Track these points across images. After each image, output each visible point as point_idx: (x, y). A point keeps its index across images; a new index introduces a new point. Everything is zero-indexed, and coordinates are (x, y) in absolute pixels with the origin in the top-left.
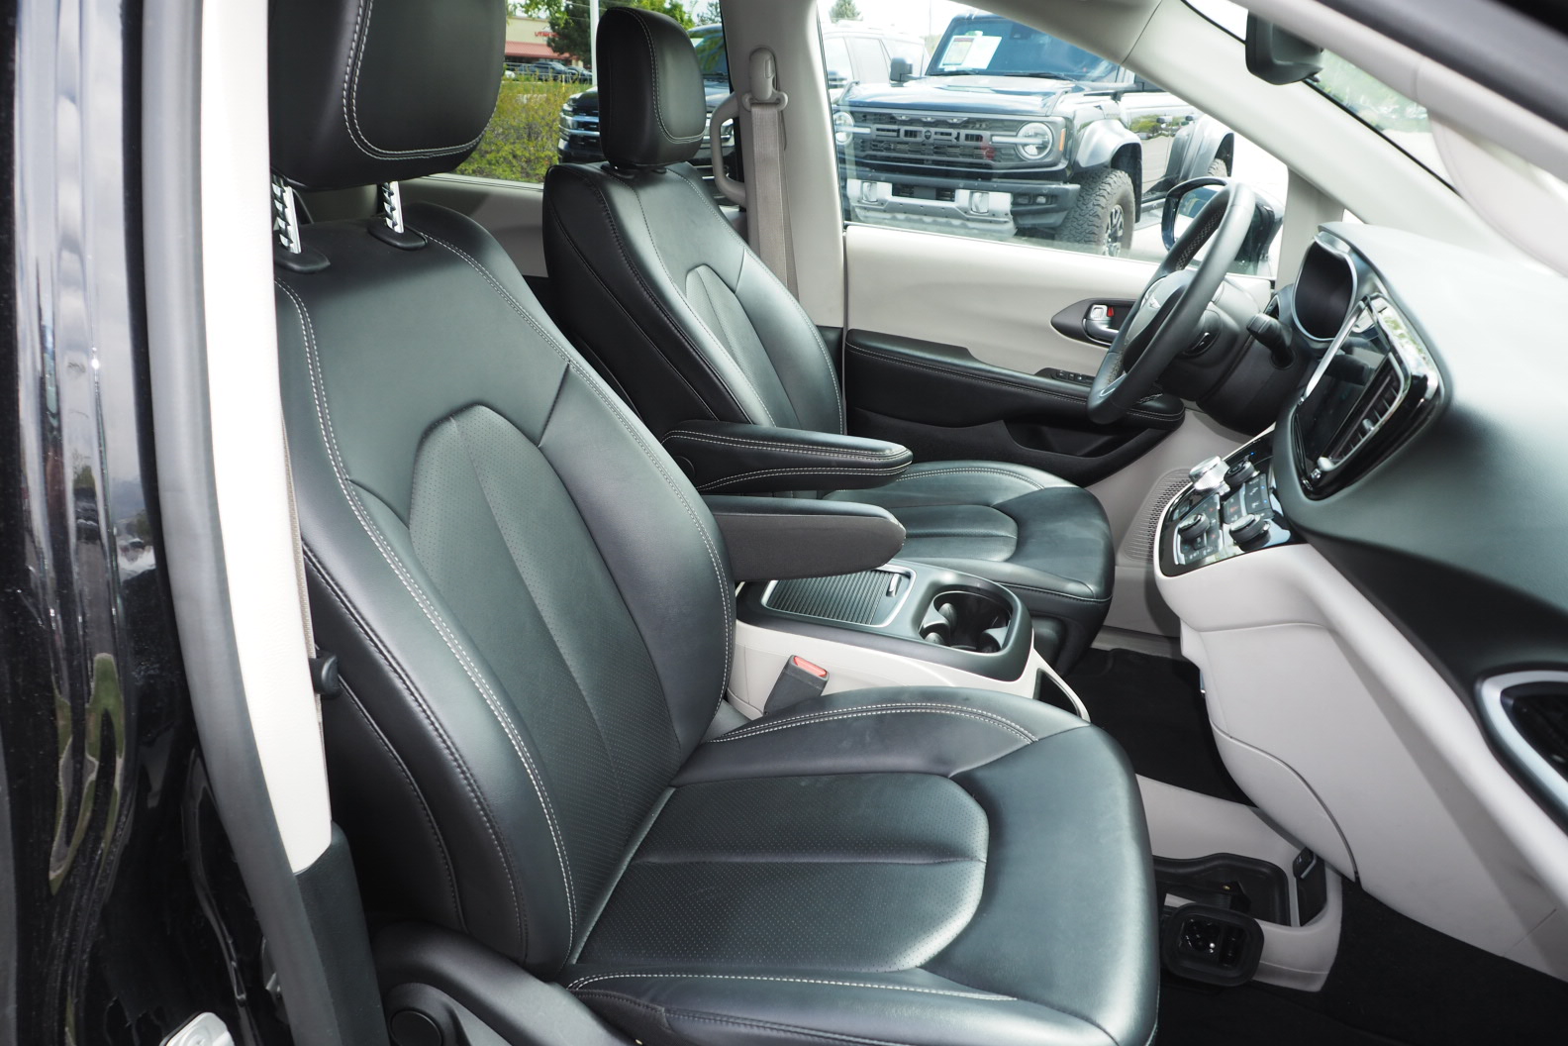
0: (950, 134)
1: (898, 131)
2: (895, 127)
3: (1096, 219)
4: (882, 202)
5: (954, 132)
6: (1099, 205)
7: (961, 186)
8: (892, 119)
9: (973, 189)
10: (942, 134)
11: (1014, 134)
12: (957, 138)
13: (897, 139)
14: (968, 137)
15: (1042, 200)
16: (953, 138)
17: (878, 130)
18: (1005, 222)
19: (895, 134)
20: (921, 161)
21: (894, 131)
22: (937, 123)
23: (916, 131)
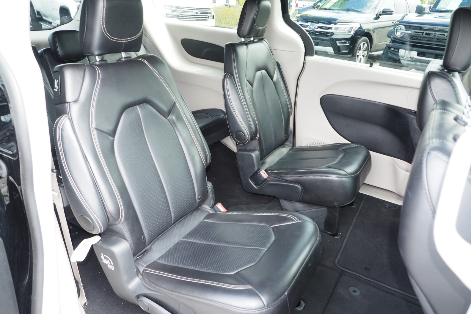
0: (444, 35)
1: (423, 33)
2: (422, 31)
5: (446, 34)
8: (421, 28)
10: (441, 35)
13: (422, 36)
17: (415, 32)
19: (421, 34)
20: (430, 44)
22: (439, 31)
23: (430, 33)
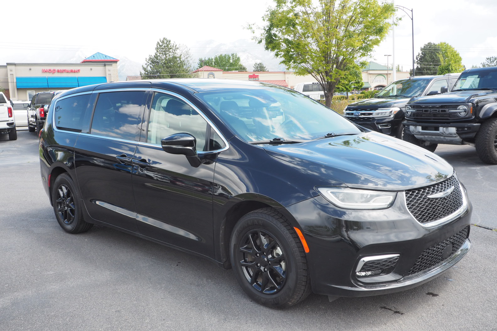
1: (422, 110)
2: (422, 109)
3: (488, 134)
4: (419, 132)
5: (438, 110)
6: (489, 130)
7: (440, 126)
8: (421, 107)
9: (444, 127)
10: (435, 110)
11: (455, 109)
12: (439, 111)
13: (422, 113)
14: (442, 111)
15: (466, 129)
16: (437, 111)
17: (417, 110)
18: (456, 137)
19: (422, 111)
20: (430, 119)
21: (421, 110)
22: (433, 107)
23: (427, 110)
